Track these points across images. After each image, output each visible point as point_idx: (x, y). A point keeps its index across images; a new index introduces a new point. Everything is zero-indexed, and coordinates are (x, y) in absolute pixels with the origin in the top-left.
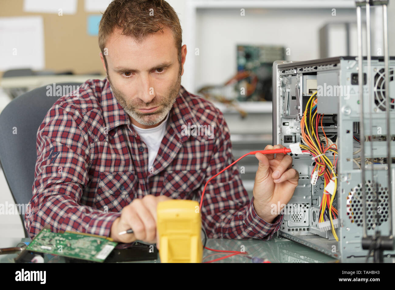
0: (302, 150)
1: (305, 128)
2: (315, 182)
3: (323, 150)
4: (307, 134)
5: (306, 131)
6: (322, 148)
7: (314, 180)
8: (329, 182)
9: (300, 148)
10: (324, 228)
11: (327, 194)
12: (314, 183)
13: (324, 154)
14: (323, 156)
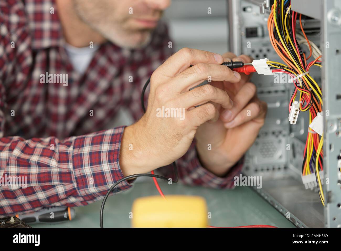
0: (271, 69)
1: (275, 32)
2: (296, 120)
3: (306, 66)
4: (278, 40)
5: (277, 35)
6: (303, 62)
7: (294, 116)
8: (316, 115)
9: (268, 66)
10: (311, 183)
11: (314, 133)
12: (294, 122)
13: (306, 73)
14: (306, 76)
